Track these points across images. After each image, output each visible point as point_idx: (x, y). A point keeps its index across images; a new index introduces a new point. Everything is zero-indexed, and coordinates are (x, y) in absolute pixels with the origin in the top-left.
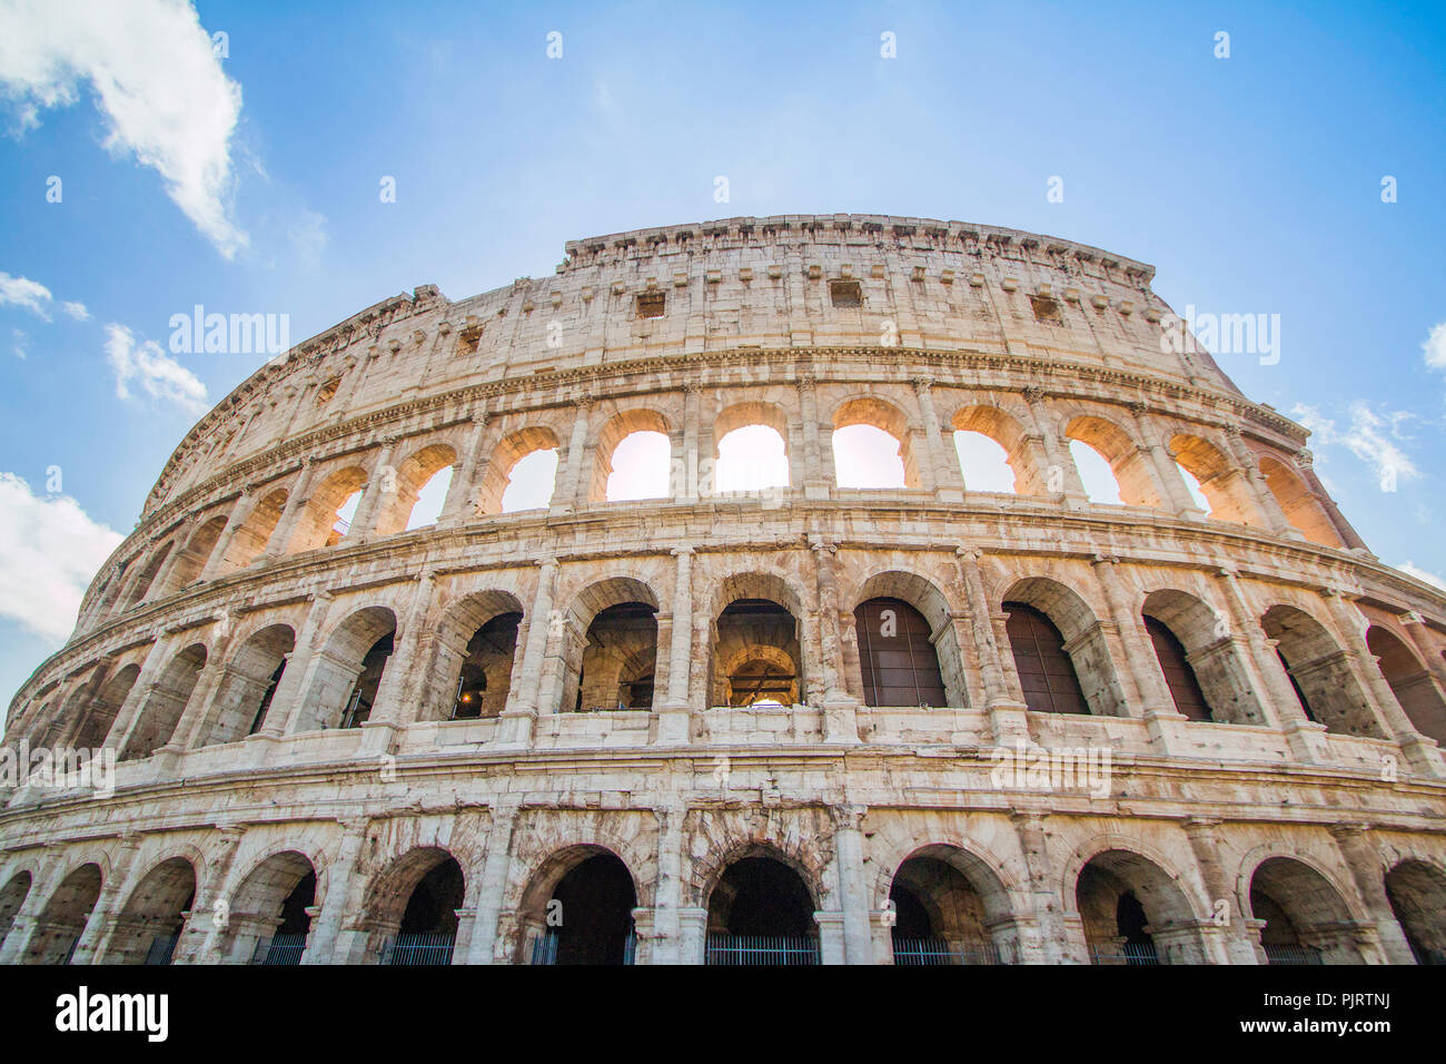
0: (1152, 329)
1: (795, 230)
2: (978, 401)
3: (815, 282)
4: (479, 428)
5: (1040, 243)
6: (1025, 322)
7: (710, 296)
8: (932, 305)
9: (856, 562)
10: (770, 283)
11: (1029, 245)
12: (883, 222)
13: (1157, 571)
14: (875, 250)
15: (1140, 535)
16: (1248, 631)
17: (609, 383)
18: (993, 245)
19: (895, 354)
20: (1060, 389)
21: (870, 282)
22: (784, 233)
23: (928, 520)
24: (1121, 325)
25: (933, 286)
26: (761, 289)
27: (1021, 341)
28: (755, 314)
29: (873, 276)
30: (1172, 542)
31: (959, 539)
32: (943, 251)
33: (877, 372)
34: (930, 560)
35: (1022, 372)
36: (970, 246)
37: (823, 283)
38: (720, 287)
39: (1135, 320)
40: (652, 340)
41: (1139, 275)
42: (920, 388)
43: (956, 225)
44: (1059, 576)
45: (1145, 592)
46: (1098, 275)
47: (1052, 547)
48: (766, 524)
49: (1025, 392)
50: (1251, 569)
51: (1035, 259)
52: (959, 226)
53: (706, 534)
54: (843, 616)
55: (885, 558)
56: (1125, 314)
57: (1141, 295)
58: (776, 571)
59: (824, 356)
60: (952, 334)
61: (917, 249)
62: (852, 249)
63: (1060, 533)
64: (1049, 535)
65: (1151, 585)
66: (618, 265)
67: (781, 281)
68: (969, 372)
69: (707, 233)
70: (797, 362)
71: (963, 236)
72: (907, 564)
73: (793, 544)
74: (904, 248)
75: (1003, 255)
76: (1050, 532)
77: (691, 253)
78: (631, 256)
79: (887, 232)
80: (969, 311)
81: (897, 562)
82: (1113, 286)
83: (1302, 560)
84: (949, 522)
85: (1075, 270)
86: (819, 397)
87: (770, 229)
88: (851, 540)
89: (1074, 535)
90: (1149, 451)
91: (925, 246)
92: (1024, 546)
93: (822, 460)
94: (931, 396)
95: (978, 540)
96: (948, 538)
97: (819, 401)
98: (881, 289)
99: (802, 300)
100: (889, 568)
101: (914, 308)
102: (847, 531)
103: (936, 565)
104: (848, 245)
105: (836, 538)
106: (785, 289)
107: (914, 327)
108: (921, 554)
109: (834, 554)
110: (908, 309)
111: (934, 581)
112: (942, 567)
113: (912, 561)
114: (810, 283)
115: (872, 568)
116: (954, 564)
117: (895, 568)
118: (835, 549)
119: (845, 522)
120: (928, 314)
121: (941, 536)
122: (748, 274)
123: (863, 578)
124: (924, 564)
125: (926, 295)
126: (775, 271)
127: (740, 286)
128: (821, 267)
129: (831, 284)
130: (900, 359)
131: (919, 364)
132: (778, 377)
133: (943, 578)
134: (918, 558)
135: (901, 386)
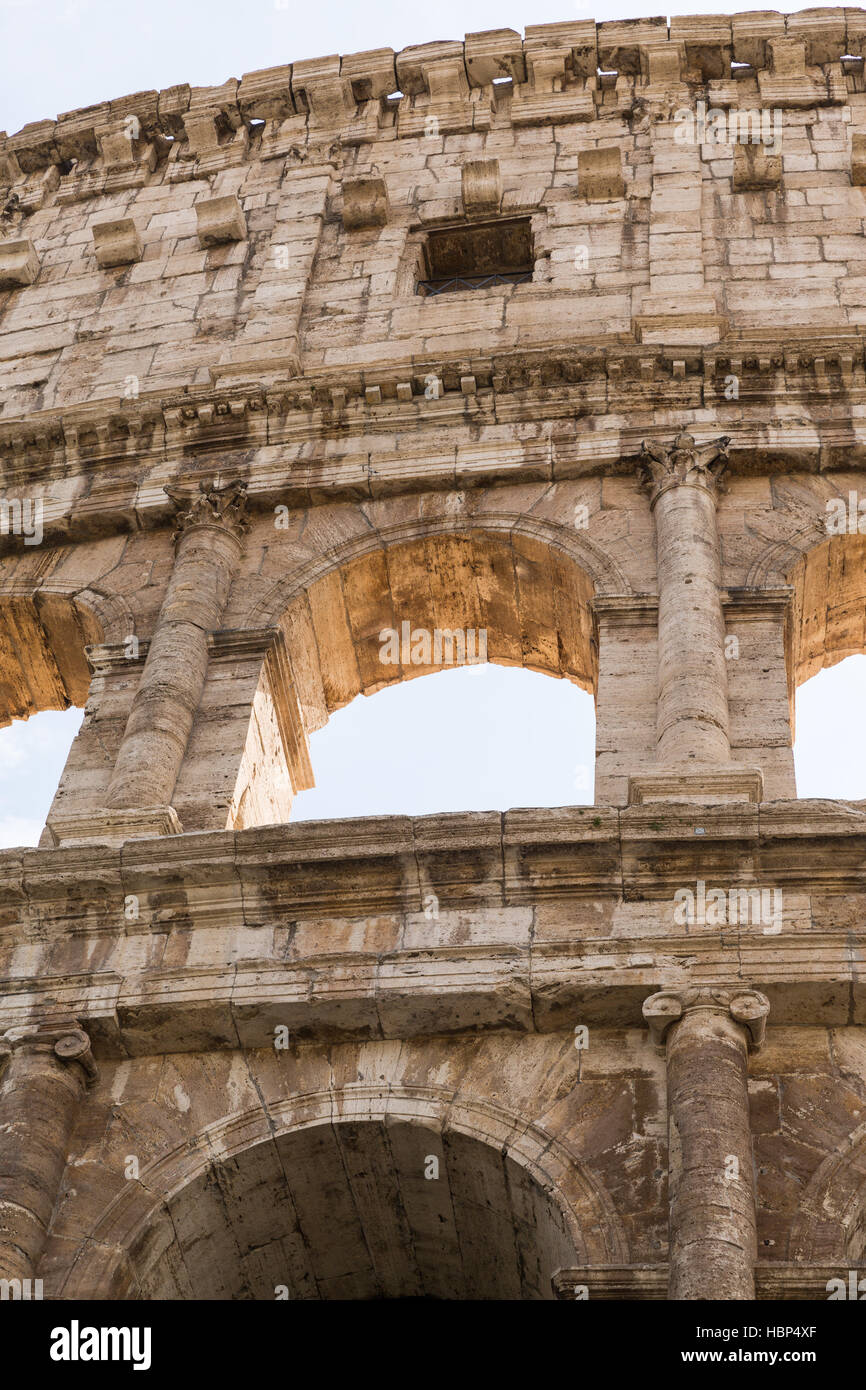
1: (329, 105)
9: (184, 1102)
10: (198, 260)
12: (646, 38)
14: (618, 125)
19: (577, 379)
21: (570, 211)
26: (164, 279)
28: (114, 352)
29: (583, 192)
31: (664, 959)
37: (393, 236)
42: (665, 474)
59: (294, 416)
61: (781, 106)
62: (529, 137)
67: (238, 253)
72: (411, 1091)
91: (810, 94)
93: (188, 755)
94: (707, 500)
95: (749, 956)
96: (608, 960)
97: (254, 564)
98: (616, 233)
99: (301, 286)
100: (326, 1114)
101: (724, 264)
102: (157, 971)
103: (555, 1083)
104: (518, 126)
105: (100, 1002)
106: (246, 267)
107: (709, 306)
108: (495, 1047)
109: (84, 1069)
110: (695, 265)
111: (524, 1151)
112: (587, 1093)
113: (442, 1075)
114: (344, 239)
115: (248, 1117)
116: (640, 1075)
117: (356, 1109)
118: (83, 1045)
119: (152, 939)
120: (775, 272)
121: (580, 950)
122: (124, 241)
123: (193, 1169)
124: (498, 1084)
125: (782, 224)
126: (220, 220)
127: (93, 283)
128: (398, 192)
129: (421, 236)
130: (597, 392)
131: (670, 404)
132: (112, 503)
133: (574, 1138)
134: (481, 1061)
135: (586, 488)
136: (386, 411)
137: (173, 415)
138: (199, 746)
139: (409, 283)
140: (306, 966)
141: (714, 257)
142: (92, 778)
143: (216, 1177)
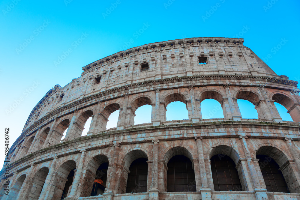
0: (240, 59)
1: (134, 52)
2: (174, 92)
3: (137, 65)
4: (54, 122)
5: (203, 40)
6: (195, 65)
7: (111, 75)
8: (167, 66)
10: (125, 68)
11: (200, 41)
12: (156, 44)
13: (218, 140)
14: (155, 53)
15: (212, 128)
16: (247, 157)
17: (82, 104)
18: (189, 44)
19: (150, 83)
20: (199, 84)
21: (151, 62)
22: (131, 53)
23: (145, 133)
24: (228, 59)
25: (169, 60)
26: (123, 70)
27: (191, 71)
28: (120, 78)
29: (152, 60)
30: (223, 129)
31: (153, 137)
32: (174, 49)
33: (145, 89)
34: (146, 145)
35: (188, 81)
36: (182, 45)
37: (139, 65)
38: (114, 72)
39: (234, 57)
40: (95, 90)
41: (238, 42)
42: (156, 91)
43: (177, 40)
44: (184, 145)
45: (212, 147)
46: (223, 45)
47: (181, 136)
48: (104, 140)
49: (188, 87)
50: (252, 134)
51: (202, 45)
52: (178, 40)
53: (90, 145)
54: (118, 165)
55: (133, 146)
56: (231, 56)
57: (239, 48)
58: (105, 154)
59: (131, 87)
60: (171, 73)
61: (167, 50)
63: (185, 131)
64: (182, 132)
65: (215, 145)
66: (93, 71)
67: (128, 67)
68: (172, 84)
69: (113, 58)
70: (125, 90)
71: (180, 43)
72: (139, 147)
73: (110, 145)
74: (163, 50)
75: (192, 46)
76: (182, 131)
77: (109, 64)
78: (96, 68)
79: (158, 47)
80: (178, 65)
81: (137, 147)
82: (229, 48)
83: (275, 129)
84: (152, 132)
85: (215, 45)
86: (129, 99)
87: (128, 53)
88: (124, 142)
89: (190, 131)
90: (227, 99)
91: (169, 48)
92: (172, 137)
93: (126, 118)
94: (159, 93)
95: (158, 137)
96: (150, 138)
97: (129, 100)
98: (154, 64)
99: (132, 71)
100: (134, 149)
101: (162, 67)
102: (124, 139)
103: (147, 146)
104: (148, 53)
105: (120, 142)
106: (129, 69)
107: (160, 73)
108: (144, 144)
109: (120, 147)
110: (160, 68)
111: (145, 152)
112: (149, 147)
113: (141, 146)
114: (135, 66)
115: (129, 150)
116: (152, 145)
117: (136, 149)
118: (119, 145)
119: (123, 137)
120: (166, 68)
121: (148, 137)
122: (120, 67)
123: (126, 153)
124: (144, 147)
125: (166, 63)
126: (126, 65)
127: (118, 71)
128: (139, 61)
129: (141, 65)
130: (152, 84)
131: (157, 84)
132: (120, 95)
133: (148, 151)
134: (143, 145)
135: (151, 92)
136: (138, 86)
137: (123, 87)
138: (126, 117)
139: (140, 70)
140: (132, 139)
141: (161, 67)
142: (120, 120)
143: (128, 154)
